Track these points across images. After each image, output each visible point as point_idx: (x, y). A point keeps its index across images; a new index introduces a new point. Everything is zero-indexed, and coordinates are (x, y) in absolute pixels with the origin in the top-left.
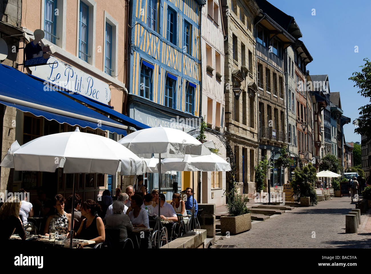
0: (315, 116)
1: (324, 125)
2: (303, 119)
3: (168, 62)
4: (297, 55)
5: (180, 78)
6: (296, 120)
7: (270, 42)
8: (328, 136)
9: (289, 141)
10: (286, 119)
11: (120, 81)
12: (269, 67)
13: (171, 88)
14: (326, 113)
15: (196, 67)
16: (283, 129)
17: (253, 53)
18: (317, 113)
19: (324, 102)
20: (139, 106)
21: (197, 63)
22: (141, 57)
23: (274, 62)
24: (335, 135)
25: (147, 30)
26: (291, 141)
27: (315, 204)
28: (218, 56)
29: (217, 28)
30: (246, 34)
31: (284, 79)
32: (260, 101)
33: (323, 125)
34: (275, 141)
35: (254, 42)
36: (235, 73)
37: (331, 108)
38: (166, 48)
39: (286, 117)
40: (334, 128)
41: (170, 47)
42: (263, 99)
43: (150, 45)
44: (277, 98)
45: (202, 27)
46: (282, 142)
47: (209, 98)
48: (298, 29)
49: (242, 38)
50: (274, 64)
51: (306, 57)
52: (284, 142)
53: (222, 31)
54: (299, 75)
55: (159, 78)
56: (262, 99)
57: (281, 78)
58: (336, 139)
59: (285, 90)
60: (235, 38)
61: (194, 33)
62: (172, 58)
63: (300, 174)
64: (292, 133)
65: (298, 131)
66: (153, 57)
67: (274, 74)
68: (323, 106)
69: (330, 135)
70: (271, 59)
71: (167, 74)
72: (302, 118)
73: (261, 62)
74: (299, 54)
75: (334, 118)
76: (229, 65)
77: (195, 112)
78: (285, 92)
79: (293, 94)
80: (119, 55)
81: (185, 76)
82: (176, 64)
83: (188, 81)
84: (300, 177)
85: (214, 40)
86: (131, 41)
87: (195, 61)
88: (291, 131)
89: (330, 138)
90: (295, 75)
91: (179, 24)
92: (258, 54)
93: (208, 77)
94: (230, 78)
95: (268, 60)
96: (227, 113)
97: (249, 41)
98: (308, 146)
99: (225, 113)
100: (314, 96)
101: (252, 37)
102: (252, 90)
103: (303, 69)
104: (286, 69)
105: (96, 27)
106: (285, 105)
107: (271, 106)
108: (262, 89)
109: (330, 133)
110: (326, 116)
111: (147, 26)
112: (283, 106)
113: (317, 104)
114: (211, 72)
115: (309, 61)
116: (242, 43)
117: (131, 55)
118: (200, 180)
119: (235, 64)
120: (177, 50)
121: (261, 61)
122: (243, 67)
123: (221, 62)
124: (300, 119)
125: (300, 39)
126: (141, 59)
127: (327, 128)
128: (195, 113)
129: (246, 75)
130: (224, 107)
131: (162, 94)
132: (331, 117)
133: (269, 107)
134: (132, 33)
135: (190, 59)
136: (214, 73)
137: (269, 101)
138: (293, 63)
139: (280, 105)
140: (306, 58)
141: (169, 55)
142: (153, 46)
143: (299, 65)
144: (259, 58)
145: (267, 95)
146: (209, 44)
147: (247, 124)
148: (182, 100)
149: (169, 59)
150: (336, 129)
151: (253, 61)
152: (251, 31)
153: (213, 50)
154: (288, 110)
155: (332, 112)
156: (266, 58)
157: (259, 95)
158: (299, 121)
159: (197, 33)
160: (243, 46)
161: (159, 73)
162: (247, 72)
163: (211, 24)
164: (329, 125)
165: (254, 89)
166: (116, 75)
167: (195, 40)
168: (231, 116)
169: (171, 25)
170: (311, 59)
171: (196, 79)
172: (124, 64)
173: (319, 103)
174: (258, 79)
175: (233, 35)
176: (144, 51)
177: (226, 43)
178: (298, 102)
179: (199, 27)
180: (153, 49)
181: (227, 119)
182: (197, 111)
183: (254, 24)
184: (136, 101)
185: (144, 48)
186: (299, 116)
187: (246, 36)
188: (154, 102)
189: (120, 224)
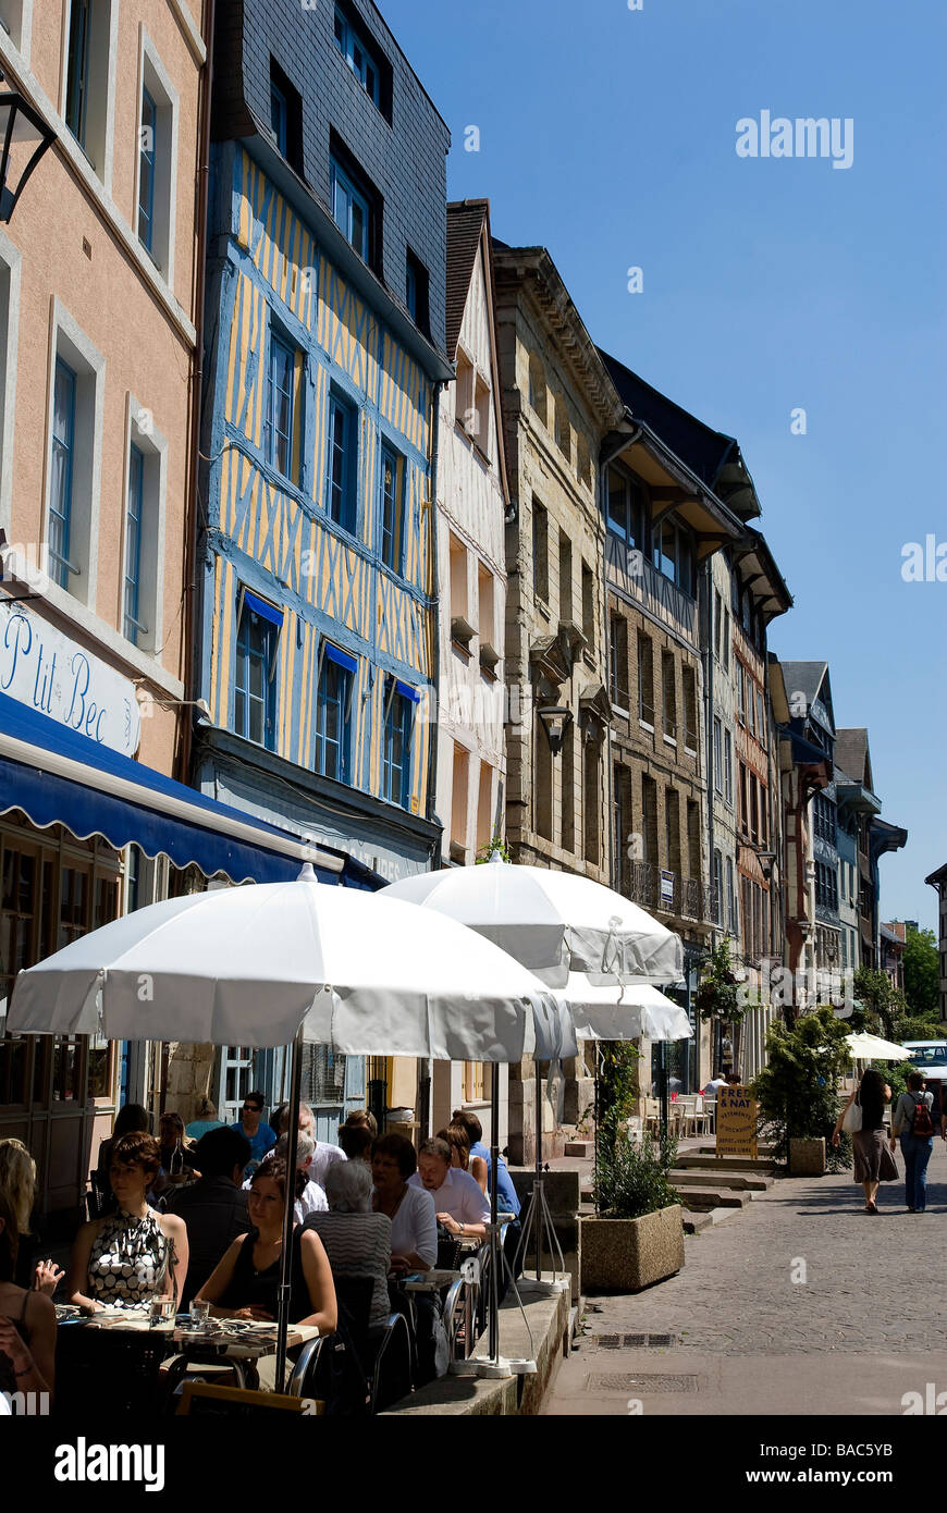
0: (786, 819)
1: (815, 853)
2: (757, 832)
3: (327, 600)
4: (741, 585)
5: (364, 664)
6: (738, 837)
7: (653, 531)
8: (828, 900)
9: (715, 919)
10: (706, 832)
11: (169, 670)
12: (648, 628)
13: (333, 701)
14: (822, 808)
15: (419, 620)
16: (696, 870)
17: (595, 571)
18: (794, 807)
19: (820, 768)
20: (234, 772)
21: (420, 609)
22: (239, 580)
23: (664, 609)
24: (851, 895)
25: (262, 474)
26: (722, 918)
27: (845, 1165)
28: (486, 578)
29: (486, 471)
30: (577, 501)
31: (701, 676)
32: (618, 758)
33: (810, 857)
34: (670, 914)
35: (599, 529)
36: (541, 648)
37: (839, 789)
38: (323, 543)
39: (705, 822)
40: (847, 865)
41: (334, 541)
42: (630, 752)
43: (271, 530)
44: (675, 748)
45: (439, 465)
46: (695, 921)
47: (457, 743)
48: (750, 486)
49: (563, 516)
50: (666, 616)
51: (771, 592)
52: (700, 918)
53: (498, 482)
54: (745, 660)
55: (299, 661)
56: (624, 751)
57: (688, 672)
58: (854, 910)
59: (702, 717)
60: (539, 510)
61: (412, 490)
62: (341, 586)
63: (789, 1048)
64: (726, 885)
65: (743, 876)
66: (278, 579)
67: (667, 656)
68: (815, 781)
69: (836, 893)
70: (655, 596)
71: (324, 646)
72: (755, 827)
73: (622, 609)
74: (745, 579)
75: (849, 828)
76: (523, 617)
77: (414, 798)
78: (702, 724)
79: (728, 733)
80: (167, 568)
81: (380, 656)
82: (353, 608)
83: (392, 678)
84: (791, 1057)
85: (476, 519)
86: (208, 515)
87: (415, 597)
88: (721, 879)
89: (834, 906)
90: (732, 661)
91: (365, 452)
92: (612, 578)
93: (457, 661)
94: (525, 668)
95: (645, 598)
96: (514, 804)
97: (583, 525)
98: (772, 936)
99: (508, 803)
100: (788, 744)
101: (593, 511)
102: (593, 714)
103: (757, 638)
104: (705, 638)
105: (104, 455)
106: (704, 775)
107: (655, 781)
108: (625, 713)
109: (836, 887)
110: (823, 820)
111: (261, 457)
112: (695, 780)
113: (795, 776)
114: (466, 644)
115: (779, 608)
116: (562, 532)
117: (206, 569)
118: (428, 1071)
119: (539, 614)
120: (357, 554)
121: (621, 604)
122: (567, 626)
123: (495, 605)
124: (750, 829)
125: (752, 523)
126: (241, 585)
127: (823, 866)
128: (411, 802)
129: (575, 659)
130: (504, 781)
131: (306, 725)
132: (837, 824)
133: (648, 781)
134: (213, 482)
135: (398, 591)
136: (474, 646)
137: (647, 759)
138: (727, 613)
139: (687, 776)
140: (769, 597)
141: (332, 573)
142: (281, 534)
143: (746, 623)
144: (615, 592)
145: (642, 736)
146: (458, 534)
147: (577, 849)
148: (372, 750)
149: (331, 588)
150: (855, 870)
151: (595, 605)
152: (589, 485)
153: (470, 555)
154: (714, 795)
155: (842, 804)
156: (639, 590)
157: (614, 736)
158: (744, 838)
159: (423, 489)
160: (565, 546)
161: (299, 644)
162: (577, 644)
163: (465, 455)
164: (833, 855)
165: (600, 712)
166: (158, 648)
167: (416, 516)
168: (525, 816)
169: (337, 455)
170: (786, 602)
171: (417, 668)
172: (179, 604)
173: (802, 769)
174: (610, 674)
175: (536, 501)
176: (250, 553)
177: (511, 528)
178: (741, 763)
179: (431, 467)
180: (281, 548)
181: (514, 828)
182: (419, 796)
183: (601, 460)
184: (225, 752)
185: (251, 543)
186: (745, 818)
187: (576, 505)
188: (280, 755)
189: (370, 1252)
